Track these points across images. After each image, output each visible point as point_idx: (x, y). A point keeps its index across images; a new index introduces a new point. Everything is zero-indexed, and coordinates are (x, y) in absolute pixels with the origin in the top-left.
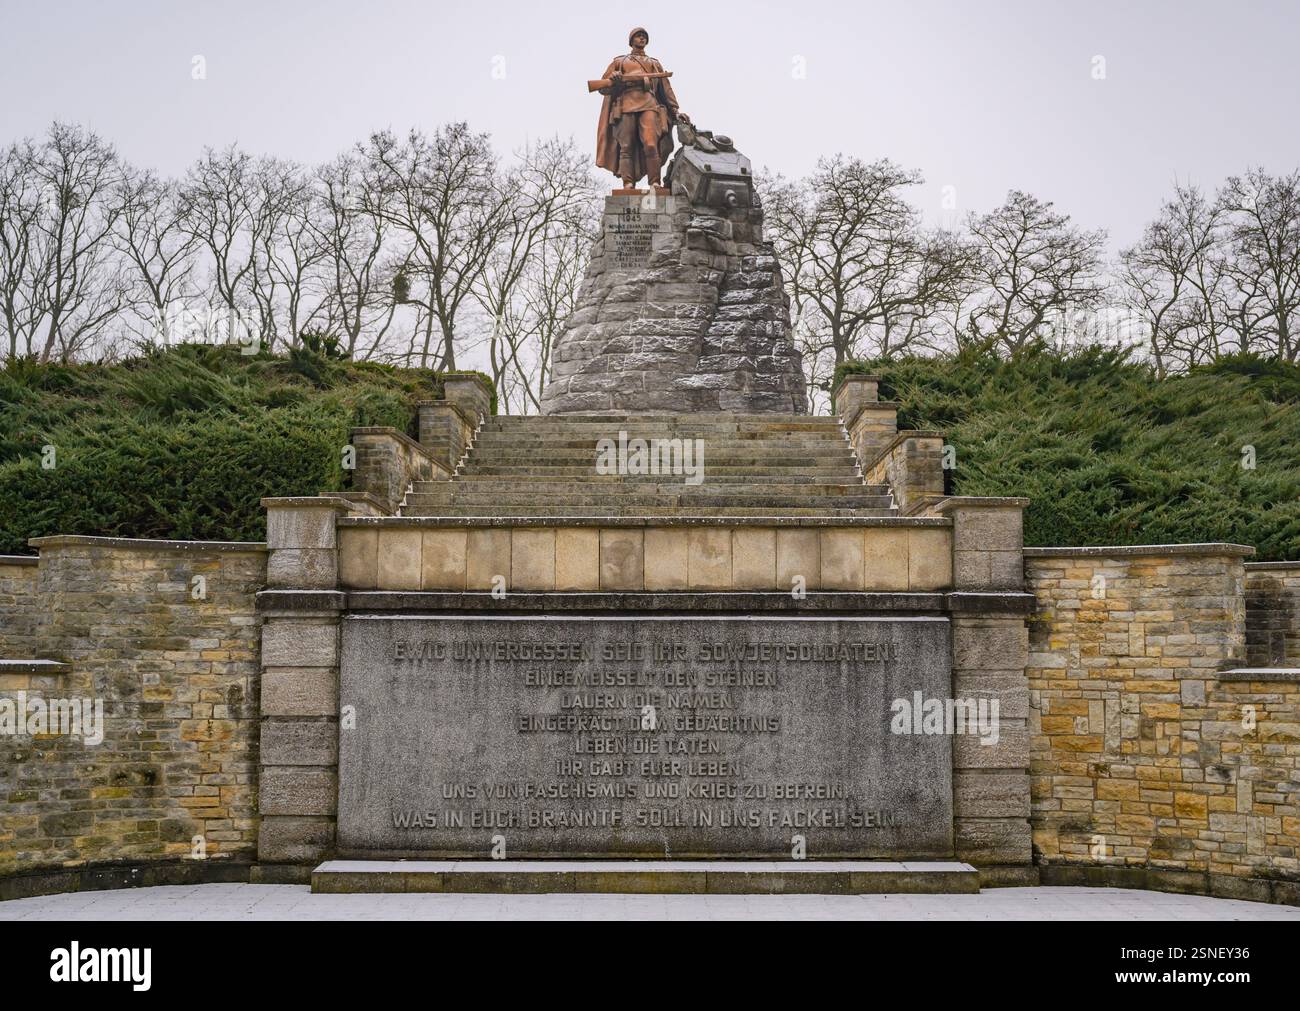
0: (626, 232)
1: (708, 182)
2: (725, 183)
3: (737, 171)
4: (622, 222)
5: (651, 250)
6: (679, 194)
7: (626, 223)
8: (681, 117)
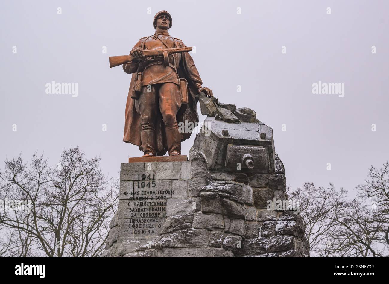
0: (140, 199)
1: (226, 148)
2: (243, 147)
3: (258, 137)
4: (136, 189)
5: (165, 216)
6: (195, 159)
7: (141, 190)
8: (204, 91)
